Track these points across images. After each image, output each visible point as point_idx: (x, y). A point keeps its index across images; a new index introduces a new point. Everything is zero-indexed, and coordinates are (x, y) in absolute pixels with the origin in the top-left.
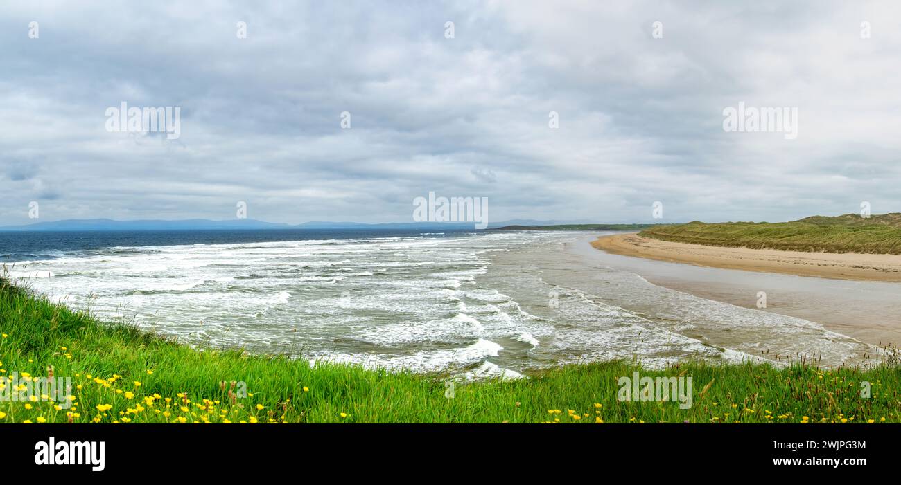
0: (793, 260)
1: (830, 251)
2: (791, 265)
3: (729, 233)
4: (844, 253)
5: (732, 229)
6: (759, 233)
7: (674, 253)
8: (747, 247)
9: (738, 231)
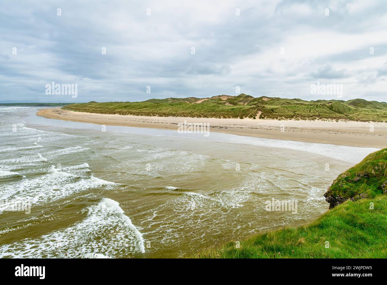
0: (142, 120)
1: (161, 116)
2: (141, 123)
3: (110, 107)
4: (167, 117)
6: (125, 107)
7: (81, 118)
8: (119, 114)
9: (114, 106)
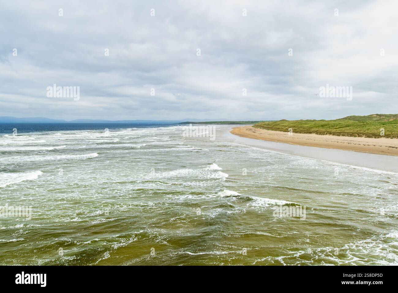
0: (347, 141)
1: (369, 137)
2: (346, 144)
3: (304, 126)
5: (306, 124)
6: (322, 126)
7: (276, 137)
8: (316, 134)
